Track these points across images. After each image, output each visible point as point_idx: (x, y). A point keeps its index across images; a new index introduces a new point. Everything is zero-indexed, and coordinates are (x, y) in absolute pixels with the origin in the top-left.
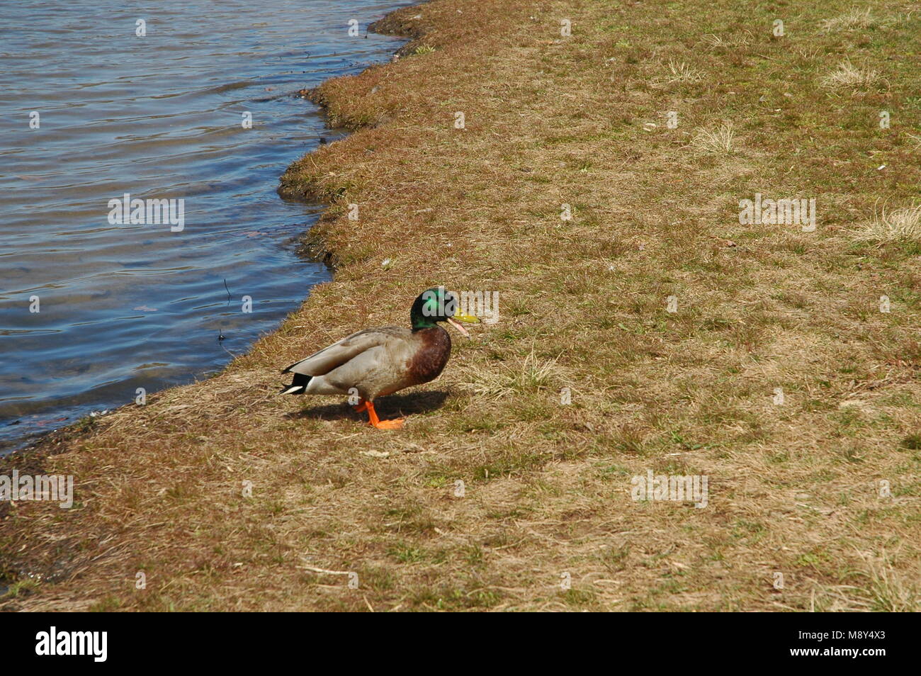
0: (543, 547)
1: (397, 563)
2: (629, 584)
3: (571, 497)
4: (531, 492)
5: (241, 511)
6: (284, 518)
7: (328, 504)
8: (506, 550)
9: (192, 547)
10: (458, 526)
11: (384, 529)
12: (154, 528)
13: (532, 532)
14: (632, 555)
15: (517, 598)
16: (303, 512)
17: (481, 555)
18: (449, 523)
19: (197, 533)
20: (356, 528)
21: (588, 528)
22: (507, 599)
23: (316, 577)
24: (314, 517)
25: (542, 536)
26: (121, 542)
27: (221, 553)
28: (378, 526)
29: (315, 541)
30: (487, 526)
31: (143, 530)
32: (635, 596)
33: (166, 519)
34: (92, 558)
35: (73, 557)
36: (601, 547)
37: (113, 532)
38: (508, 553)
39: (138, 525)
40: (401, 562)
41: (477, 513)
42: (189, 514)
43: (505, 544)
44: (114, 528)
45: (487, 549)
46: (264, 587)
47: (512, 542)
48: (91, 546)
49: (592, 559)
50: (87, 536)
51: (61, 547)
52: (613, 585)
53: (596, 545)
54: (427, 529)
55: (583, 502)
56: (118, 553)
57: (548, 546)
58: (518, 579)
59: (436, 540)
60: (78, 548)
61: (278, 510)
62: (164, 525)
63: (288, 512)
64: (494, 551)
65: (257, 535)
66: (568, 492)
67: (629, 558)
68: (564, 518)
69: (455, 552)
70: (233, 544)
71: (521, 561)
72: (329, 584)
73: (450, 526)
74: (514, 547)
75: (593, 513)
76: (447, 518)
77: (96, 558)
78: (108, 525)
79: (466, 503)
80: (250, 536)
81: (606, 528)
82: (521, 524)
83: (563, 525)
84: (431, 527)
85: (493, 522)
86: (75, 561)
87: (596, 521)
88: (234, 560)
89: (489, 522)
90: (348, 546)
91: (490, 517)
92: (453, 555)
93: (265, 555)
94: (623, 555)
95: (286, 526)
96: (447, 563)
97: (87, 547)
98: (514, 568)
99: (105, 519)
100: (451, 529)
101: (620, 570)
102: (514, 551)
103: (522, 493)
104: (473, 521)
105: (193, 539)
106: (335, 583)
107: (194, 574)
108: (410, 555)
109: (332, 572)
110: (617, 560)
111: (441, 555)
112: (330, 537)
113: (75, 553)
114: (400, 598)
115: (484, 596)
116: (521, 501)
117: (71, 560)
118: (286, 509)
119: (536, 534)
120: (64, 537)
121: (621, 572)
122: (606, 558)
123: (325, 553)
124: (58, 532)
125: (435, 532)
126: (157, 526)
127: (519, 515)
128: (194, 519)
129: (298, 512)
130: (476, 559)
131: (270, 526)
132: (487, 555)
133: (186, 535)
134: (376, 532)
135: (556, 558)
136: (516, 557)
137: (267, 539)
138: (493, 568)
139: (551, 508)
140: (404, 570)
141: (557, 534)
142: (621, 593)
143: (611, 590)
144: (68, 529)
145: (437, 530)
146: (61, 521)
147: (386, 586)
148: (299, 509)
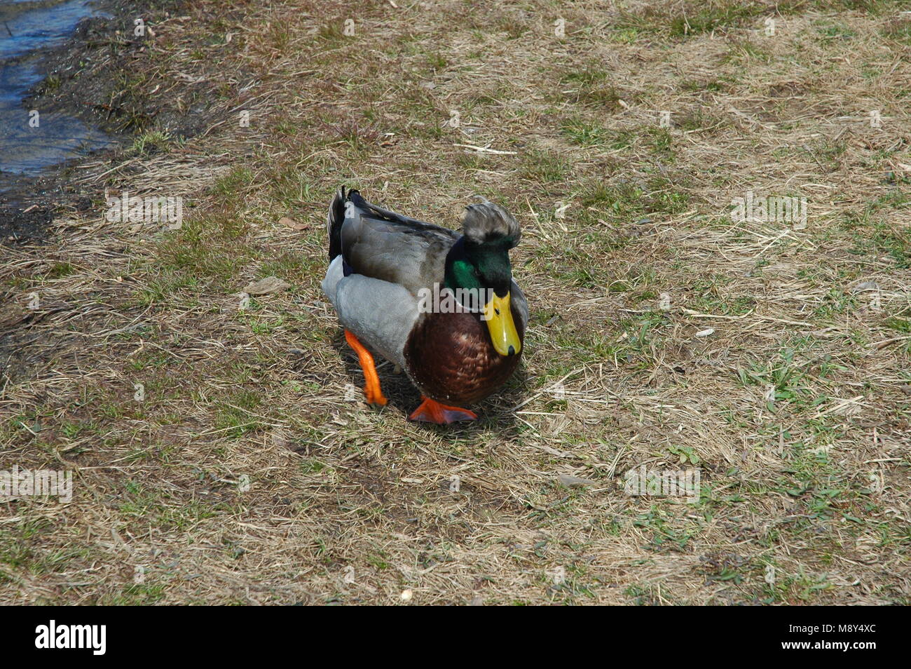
0: (744, 132)
1: (572, 144)
2: (842, 191)
3: (783, 66)
4: (735, 58)
5: (399, 62)
6: (447, 74)
7: (499, 58)
8: (699, 134)
9: (342, 106)
10: (646, 99)
11: (560, 96)
12: (301, 76)
13: (733, 110)
14: (850, 150)
15: (707, 202)
16: (469, 69)
17: (669, 142)
18: (637, 94)
19: (349, 87)
20: (528, 93)
21: (800, 107)
22: (695, 205)
23: (476, 159)
24: (481, 77)
25: (744, 115)
26: (263, 92)
27: (371, 117)
28: (554, 94)
29: (480, 108)
30: (681, 100)
31: (289, 78)
32: (849, 208)
33: (316, 65)
34: (230, 108)
35: (210, 104)
36: (813, 135)
37: (255, 78)
38: (703, 139)
39: (284, 71)
40: (575, 143)
41: (670, 80)
42: (341, 62)
43: (699, 126)
44: (257, 73)
45: (678, 132)
46: (415, 168)
47: (708, 123)
48: (231, 92)
49: (802, 154)
50: (226, 80)
51: (197, 91)
52: (823, 191)
53: (806, 134)
54: (609, 101)
55: (797, 73)
56: (258, 106)
57: (751, 131)
58: (710, 175)
59: (619, 116)
60: (216, 94)
61: (441, 64)
62: (313, 73)
63: (452, 67)
64: (686, 135)
65: (414, 96)
66: (780, 59)
67: (846, 155)
68: (772, 94)
69: (639, 135)
70: (387, 106)
71: (717, 149)
72: (491, 169)
73: (637, 98)
74: (710, 131)
75: (807, 88)
76: (635, 87)
77: (235, 109)
78: (251, 68)
79: (658, 68)
80: (407, 97)
81: (822, 110)
82: (720, 99)
83: (771, 102)
84: (615, 99)
85: (687, 95)
86: (212, 109)
87: (812, 99)
88: (386, 128)
89: (684, 95)
90: (516, 118)
91: (686, 87)
92: (638, 138)
93: (421, 124)
94: (839, 150)
95: (449, 86)
96: (629, 148)
97: (226, 95)
98: (708, 160)
99: (248, 60)
100: (638, 102)
101: (834, 170)
102: (709, 136)
103: (725, 58)
104: (664, 92)
105: (343, 96)
106: (499, 166)
107: (339, 145)
108: (587, 135)
109: (497, 152)
110: (830, 157)
111: (623, 138)
112: (498, 104)
113: (213, 100)
114: (570, 194)
115: (668, 199)
116: (723, 69)
117: (208, 108)
118: (451, 64)
119: (738, 113)
120: (202, 79)
121: (835, 173)
122: (818, 153)
123: (490, 124)
124: (195, 72)
125: (619, 105)
126: (305, 75)
127: (719, 87)
128: (347, 68)
129: (464, 69)
130: (663, 146)
131: (430, 85)
132: (677, 141)
133: (335, 90)
134: (551, 100)
135: (759, 147)
136: (711, 145)
137: (425, 103)
138: (682, 159)
139: (758, 78)
140: (578, 155)
141: (762, 114)
142: (832, 203)
143: (820, 197)
144: (208, 69)
145: (622, 103)
146: (201, 58)
147: (555, 177)
148: (465, 65)
